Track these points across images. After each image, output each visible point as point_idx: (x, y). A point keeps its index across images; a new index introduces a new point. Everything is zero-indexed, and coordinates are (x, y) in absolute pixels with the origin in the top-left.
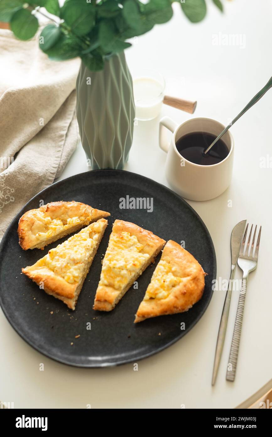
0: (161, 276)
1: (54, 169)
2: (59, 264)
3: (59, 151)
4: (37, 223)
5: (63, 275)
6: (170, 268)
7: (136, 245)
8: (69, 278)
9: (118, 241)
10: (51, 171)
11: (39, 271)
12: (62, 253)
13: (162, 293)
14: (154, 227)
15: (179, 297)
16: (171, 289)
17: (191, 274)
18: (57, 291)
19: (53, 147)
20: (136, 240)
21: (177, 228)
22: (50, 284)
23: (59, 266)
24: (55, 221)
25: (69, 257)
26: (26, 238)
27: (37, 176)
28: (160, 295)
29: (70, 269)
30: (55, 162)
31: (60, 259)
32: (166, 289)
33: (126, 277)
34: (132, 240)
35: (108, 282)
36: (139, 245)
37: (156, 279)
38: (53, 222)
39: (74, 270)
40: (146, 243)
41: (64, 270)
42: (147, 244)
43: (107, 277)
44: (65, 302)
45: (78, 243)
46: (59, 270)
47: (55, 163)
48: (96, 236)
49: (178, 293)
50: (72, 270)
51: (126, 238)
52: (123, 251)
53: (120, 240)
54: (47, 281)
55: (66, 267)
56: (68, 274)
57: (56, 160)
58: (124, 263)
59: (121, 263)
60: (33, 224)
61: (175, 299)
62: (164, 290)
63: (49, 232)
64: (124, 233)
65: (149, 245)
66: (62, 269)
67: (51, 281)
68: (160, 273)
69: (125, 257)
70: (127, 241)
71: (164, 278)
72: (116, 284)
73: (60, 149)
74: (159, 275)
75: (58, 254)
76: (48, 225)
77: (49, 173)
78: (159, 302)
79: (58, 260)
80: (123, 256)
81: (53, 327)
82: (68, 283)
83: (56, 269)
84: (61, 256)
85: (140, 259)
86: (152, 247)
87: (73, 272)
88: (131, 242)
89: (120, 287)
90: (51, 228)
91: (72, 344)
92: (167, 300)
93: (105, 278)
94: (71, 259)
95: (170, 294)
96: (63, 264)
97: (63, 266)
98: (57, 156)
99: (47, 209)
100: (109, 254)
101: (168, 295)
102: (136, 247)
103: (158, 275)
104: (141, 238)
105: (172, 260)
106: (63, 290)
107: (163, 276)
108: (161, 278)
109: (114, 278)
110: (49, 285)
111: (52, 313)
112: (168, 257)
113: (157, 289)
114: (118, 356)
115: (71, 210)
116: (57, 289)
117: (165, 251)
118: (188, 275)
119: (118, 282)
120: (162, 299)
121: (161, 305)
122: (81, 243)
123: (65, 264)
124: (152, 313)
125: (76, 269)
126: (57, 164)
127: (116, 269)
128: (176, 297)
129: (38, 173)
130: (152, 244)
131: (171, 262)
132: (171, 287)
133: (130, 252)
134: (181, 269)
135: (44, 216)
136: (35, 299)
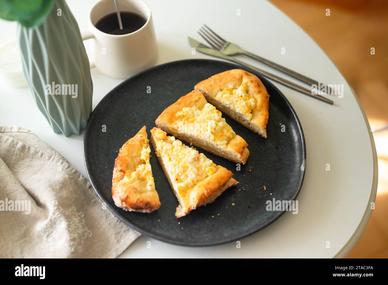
1: (64, 164)
2: (192, 175)
3: (42, 155)
4: (136, 184)
5: (204, 176)
6: (229, 90)
7: (193, 110)
8: (211, 170)
10: (66, 167)
11: (191, 197)
12: (182, 170)
13: (251, 102)
15: (260, 91)
16: (249, 94)
17: (242, 75)
18: (222, 184)
19: (31, 161)
20: (188, 108)
22: (212, 187)
23: (194, 176)
24: (137, 170)
25: (189, 162)
26: (148, 200)
27: (68, 180)
28: (253, 104)
29: (201, 166)
30: (55, 161)
31: (186, 173)
32: (247, 98)
34: (187, 111)
36: (194, 108)
37: (236, 103)
38: (139, 171)
39: (205, 163)
40: (193, 102)
41: (200, 173)
42: (195, 103)
43: (220, 139)
44: (230, 185)
45: (175, 153)
46: (199, 178)
47: (57, 162)
49: (256, 89)
50: (204, 165)
51: (185, 114)
53: (185, 118)
54: (209, 189)
55: (198, 169)
56: (206, 170)
57: (53, 160)
58: (212, 121)
60: (135, 188)
61: (261, 94)
63: (149, 178)
64: (178, 114)
65: (197, 101)
66: (198, 175)
67: (210, 185)
69: (206, 119)
71: (237, 97)
73: (39, 154)
75: (180, 174)
76: (140, 178)
77: (67, 169)
78: (258, 108)
79: (187, 176)
80: (204, 120)
81: (249, 207)
82: (215, 172)
83: (195, 180)
84: (184, 171)
86: (200, 98)
87: (206, 165)
88: (189, 112)
90: (145, 175)
91: (271, 194)
92: (259, 101)
94: (192, 163)
95: (253, 97)
96: (194, 171)
97: (196, 171)
98: (47, 158)
99: (123, 172)
101: (256, 99)
102: (196, 110)
103: (232, 100)
104: (186, 104)
105: (221, 87)
106: (222, 178)
109: (223, 135)
110: (214, 189)
111: (233, 204)
112: (215, 90)
113: (247, 104)
114: (298, 159)
115: (132, 152)
116: (220, 183)
119: (228, 133)
120: (256, 104)
121: (262, 106)
122: (177, 150)
123: (195, 170)
124: (266, 116)
125: (204, 161)
126: (59, 160)
127: (217, 128)
129: (64, 177)
130: (197, 98)
131: (222, 88)
132: (248, 94)
133: (201, 115)
134: (234, 81)
135: (130, 176)
136: (213, 217)
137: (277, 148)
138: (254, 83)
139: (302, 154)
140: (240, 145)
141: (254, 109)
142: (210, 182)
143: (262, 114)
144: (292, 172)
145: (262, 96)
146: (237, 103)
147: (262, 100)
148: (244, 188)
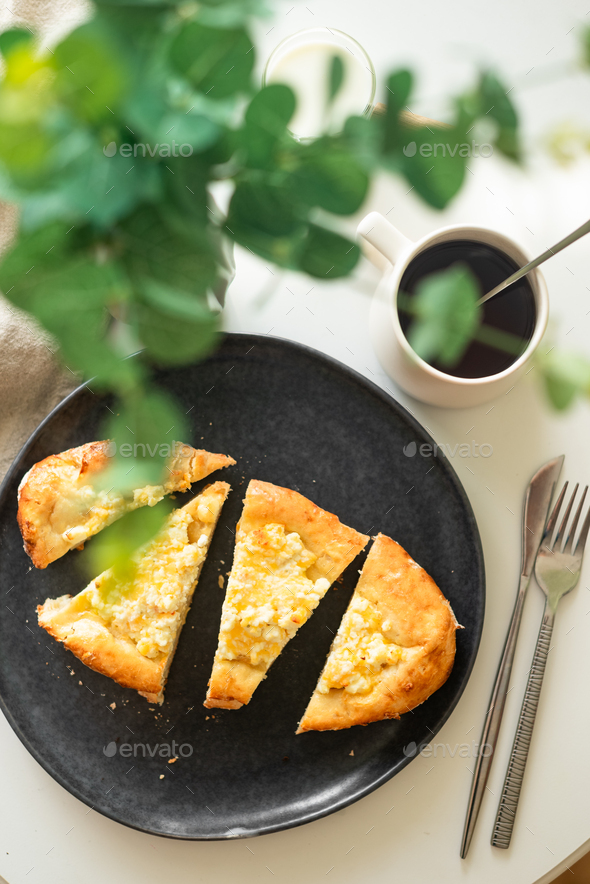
0: (356, 642)
2: (121, 613)
4: (64, 504)
5: (133, 636)
6: (379, 622)
7: (298, 558)
8: (147, 649)
9: (257, 552)
11: (77, 624)
13: (360, 683)
14: (341, 485)
15: (395, 697)
16: (379, 673)
17: (425, 642)
20: (298, 546)
21: (398, 486)
22: (105, 664)
23: (122, 616)
25: (144, 599)
26: (40, 542)
28: (354, 688)
29: (147, 625)
32: (367, 672)
33: (277, 644)
34: (290, 546)
35: (235, 654)
36: (307, 556)
37: (344, 649)
39: (157, 631)
40: (322, 550)
41: (133, 628)
42: (323, 554)
43: (234, 643)
46: (122, 627)
48: (204, 538)
49: (393, 688)
50: (151, 629)
51: (275, 546)
52: (269, 578)
53: (262, 550)
55: (138, 621)
56: (144, 639)
58: (272, 613)
59: (265, 614)
61: (389, 699)
62: (363, 675)
63: (93, 525)
64: (270, 530)
66: (128, 625)
67: (107, 657)
68: (353, 634)
69: (273, 596)
70: (276, 551)
71: (363, 647)
72: (254, 658)
74: (352, 639)
76: (88, 507)
78: (351, 702)
79: (117, 602)
80: (268, 593)
82: (146, 657)
83: (114, 622)
84: (125, 594)
85: (308, 598)
86: (337, 561)
87: (153, 634)
88: (288, 553)
89: (263, 662)
90: (97, 514)
91: (162, 777)
92: (368, 701)
93: (230, 646)
94: (146, 605)
95: (376, 684)
96: (130, 614)
97: (132, 619)
99: (83, 467)
100: (235, 592)
101: (371, 689)
102: (300, 564)
103: (349, 639)
104: (310, 535)
105: (382, 601)
106: (134, 677)
107: (361, 639)
108: (357, 646)
109: (248, 645)
110: (102, 667)
111: (113, 706)
112: (372, 589)
113: (346, 676)
114: (263, 815)
116: (121, 676)
117: (367, 572)
118: (419, 644)
119: (259, 654)
120: (357, 695)
121: (356, 710)
122: (170, 560)
123: (134, 615)
124: (335, 725)
125: (160, 629)
127: (252, 630)
128: (390, 696)
130: (335, 554)
131: (380, 603)
132: (379, 669)
133: (285, 580)
134: (402, 628)
135: (80, 483)
136: (72, 673)
137: (286, 761)
138: (409, 678)
139: (273, 824)
140: (233, 689)
141: (347, 693)
142: (114, 656)
143: (338, 715)
144: (229, 808)
145: (383, 705)
146: (346, 652)
147: (372, 707)
148: (158, 716)
